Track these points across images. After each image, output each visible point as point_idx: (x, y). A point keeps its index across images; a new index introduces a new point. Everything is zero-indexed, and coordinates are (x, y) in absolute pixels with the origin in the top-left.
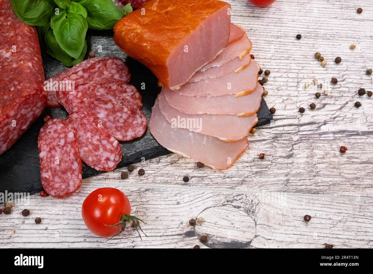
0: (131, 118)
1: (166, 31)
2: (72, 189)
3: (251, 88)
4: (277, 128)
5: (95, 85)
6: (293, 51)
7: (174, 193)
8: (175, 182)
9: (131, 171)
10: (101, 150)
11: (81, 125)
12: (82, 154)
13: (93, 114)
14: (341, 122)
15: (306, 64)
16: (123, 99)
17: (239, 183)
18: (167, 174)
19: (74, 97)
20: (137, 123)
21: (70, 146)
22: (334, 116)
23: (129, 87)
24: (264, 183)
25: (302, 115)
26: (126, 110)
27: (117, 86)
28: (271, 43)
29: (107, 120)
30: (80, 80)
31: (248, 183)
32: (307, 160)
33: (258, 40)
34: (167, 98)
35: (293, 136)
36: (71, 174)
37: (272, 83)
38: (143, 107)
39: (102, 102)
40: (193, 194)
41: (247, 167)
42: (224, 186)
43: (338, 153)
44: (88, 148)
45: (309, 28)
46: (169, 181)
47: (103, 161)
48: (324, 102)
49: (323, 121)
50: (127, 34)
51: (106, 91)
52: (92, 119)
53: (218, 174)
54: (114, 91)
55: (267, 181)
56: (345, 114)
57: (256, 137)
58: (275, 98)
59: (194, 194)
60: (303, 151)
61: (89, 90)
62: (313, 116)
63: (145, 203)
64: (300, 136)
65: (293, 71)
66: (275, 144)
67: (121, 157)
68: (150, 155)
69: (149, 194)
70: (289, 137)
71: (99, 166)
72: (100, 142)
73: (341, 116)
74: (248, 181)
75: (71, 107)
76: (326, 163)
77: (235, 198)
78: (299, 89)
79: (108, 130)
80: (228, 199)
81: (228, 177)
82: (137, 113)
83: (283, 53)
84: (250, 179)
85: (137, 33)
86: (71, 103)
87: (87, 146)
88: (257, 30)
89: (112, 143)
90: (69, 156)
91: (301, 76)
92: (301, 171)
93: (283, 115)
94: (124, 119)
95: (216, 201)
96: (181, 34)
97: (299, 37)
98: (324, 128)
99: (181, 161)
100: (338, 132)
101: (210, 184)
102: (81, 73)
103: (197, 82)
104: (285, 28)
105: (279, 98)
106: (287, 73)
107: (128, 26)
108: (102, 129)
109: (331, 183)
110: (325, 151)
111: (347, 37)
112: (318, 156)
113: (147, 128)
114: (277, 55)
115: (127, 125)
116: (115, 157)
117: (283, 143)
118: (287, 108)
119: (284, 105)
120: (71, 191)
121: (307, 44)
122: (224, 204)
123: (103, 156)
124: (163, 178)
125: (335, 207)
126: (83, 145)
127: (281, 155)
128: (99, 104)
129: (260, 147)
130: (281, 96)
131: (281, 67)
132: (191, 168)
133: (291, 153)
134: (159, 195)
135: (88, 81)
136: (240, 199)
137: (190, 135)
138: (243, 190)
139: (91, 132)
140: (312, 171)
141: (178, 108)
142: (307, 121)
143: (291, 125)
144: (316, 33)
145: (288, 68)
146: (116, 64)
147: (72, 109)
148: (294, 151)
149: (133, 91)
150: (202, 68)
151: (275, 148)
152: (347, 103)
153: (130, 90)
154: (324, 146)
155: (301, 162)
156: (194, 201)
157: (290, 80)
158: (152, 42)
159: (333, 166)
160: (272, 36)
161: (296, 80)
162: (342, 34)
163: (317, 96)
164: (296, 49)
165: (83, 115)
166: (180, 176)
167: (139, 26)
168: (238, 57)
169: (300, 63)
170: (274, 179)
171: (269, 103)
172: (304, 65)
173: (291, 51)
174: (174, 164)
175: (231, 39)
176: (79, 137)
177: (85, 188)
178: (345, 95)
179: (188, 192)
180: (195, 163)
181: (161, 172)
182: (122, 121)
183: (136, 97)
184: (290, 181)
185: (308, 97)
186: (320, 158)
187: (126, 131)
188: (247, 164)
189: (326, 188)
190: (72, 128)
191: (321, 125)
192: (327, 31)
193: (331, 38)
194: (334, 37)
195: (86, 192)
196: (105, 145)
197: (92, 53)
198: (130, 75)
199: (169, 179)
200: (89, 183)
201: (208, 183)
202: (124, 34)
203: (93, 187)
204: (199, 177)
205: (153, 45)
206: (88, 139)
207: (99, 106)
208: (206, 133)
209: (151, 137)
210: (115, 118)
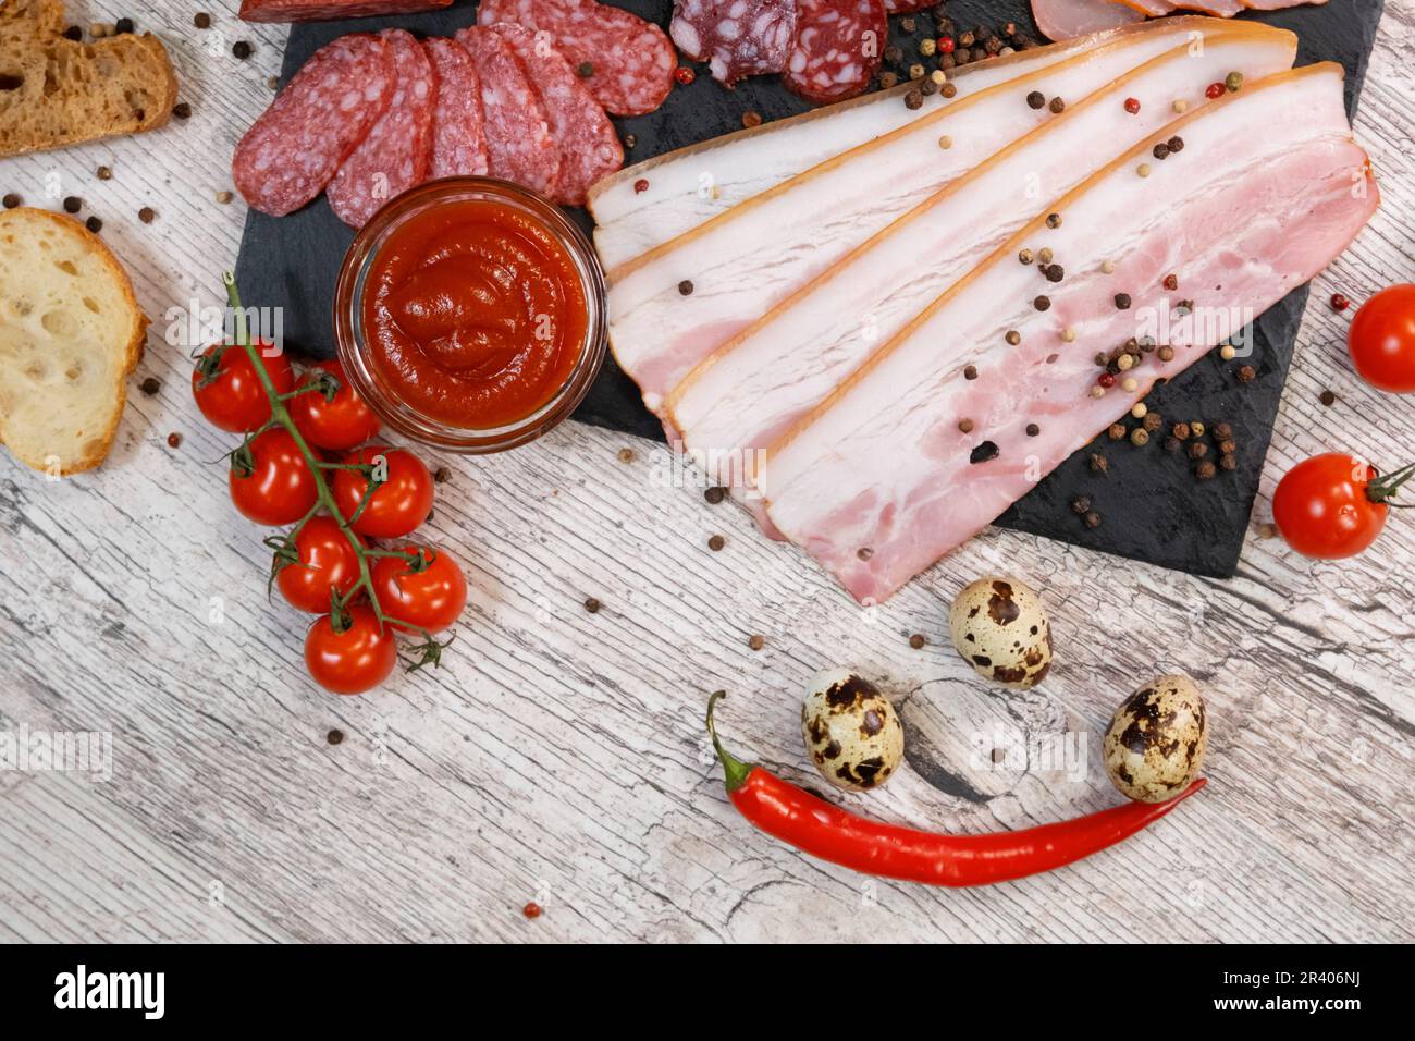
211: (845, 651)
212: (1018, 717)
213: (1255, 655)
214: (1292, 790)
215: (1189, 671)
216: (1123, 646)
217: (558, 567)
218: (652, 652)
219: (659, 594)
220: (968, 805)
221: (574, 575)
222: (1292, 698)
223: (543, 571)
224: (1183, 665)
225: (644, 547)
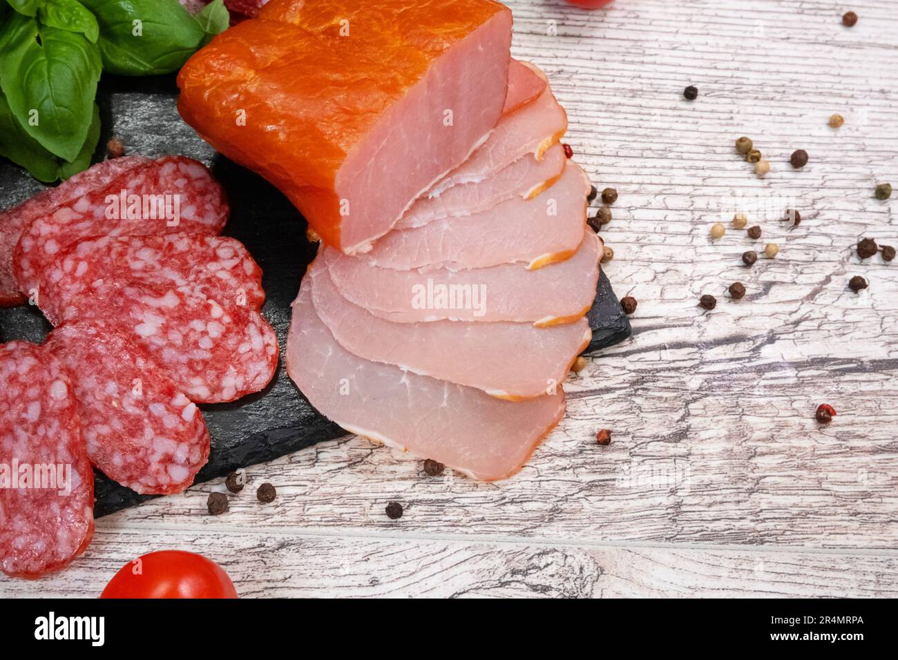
0: (231, 335)
1: (331, 88)
2: (64, 550)
3: (570, 244)
4: (644, 354)
5: (125, 239)
6: (678, 134)
7: (361, 552)
8: (364, 519)
9: (236, 489)
10: (149, 432)
11: (86, 359)
12: (93, 446)
13: (123, 327)
14: (813, 335)
15: (712, 169)
16: (209, 280)
17: (543, 517)
18: (340, 496)
19: (66, 275)
20: (251, 350)
21: (56, 423)
22: (795, 317)
23: (225, 244)
24: (611, 517)
25: (709, 316)
26: (217, 311)
27: (190, 241)
28: (615, 109)
29: (164, 343)
30: (81, 226)
31: (568, 516)
32: (729, 446)
33: (582, 101)
34: (334, 276)
35: (686, 378)
36: (63, 507)
37: (623, 224)
38: (265, 301)
39: (147, 291)
40: (415, 554)
41: (565, 469)
42: (502, 529)
43: (810, 423)
44: (111, 427)
45: (716, 68)
46: (347, 517)
47: (154, 467)
48: (766, 277)
49: (765, 333)
50: (217, 96)
51: (159, 256)
52: (120, 343)
53: (483, 494)
54: (182, 255)
55: (620, 511)
56: (824, 311)
57: (587, 381)
58: (634, 269)
59: (419, 555)
60: (716, 419)
61: (109, 255)
62: (739, 318)
63: (279, 584)
64: (706, 376)
65: (678, 190)
66: (638, 400)
67: (208, 451)
68: (290, 444)
69: (290, 557)
70: (676, 380)
71: (142, 480)
72: (146, 408)
73: (813, 316)
74: (569, 510)
75: (57, 304)
76: (780, 452)
77: (535, 561)
78: (696, 242)
79: (167, 373)
80: (513, 565)
81: (512, 502)
82: (249, 322)
83: (651, 140)
84: (575, 505)
85: (247, 93)
86: (58, 294)
87: (106, 421)
88: (576, 73)
89: (179, 412)
90: (56, 453)
91: (700, 203)
92: (714, 477)
93: (657, 317)
94: (214, 340)
95: (479, 571)
96: (376, 96)
97: (690, 94)
98: (770, 353)
99: (377, 457)
100: (807, 362)
101: (463, 522)
102: (83, 205)
103: (417, 228)
104: (652, 67)
105: (643, 268)
106: (662, 197)
107: (221, 72)
108: (150, 372)
109: (795, 511)
110: (776, 419)
111: (821, 94)
112: (757, 435)
113: (279, 364)
114: (634, 145)
115: (221, 358)
116: (190, 452)
117: (660, 398)
118: (666, 296)
119: (658, 290)
120: (63, 557)
121: (712, 111)
122: (503, 580)
123: (153, 452)
124: (328, 507)
125: (811, 581)
126: (96, 418)
127: (655, 431)
128: (140, 295)
129: (598, 410)
130: (650, 261)
131: (646, 179)
132: (407, 476)
133: (684, 425)
134: (319, 559)
135: (105, 229)
136: (547, 565)
137: (404, 384)
138: (554, 538)
139: (119, 379)
140: (742, 478)
141: (366, 305)
142: (722, 333)
143: (679, 345)
144: (735, 80)
145: (665, 180)
146: (186, 176)
147: (62, 310)
148: (691, 421)
149: (236, 255)
150: (432, 188)
151: (637, 412)
152: (828, 280)
153: (229, 252)
154: (770, 404)
155: (711, 451)
156: (420, 576)
157: (672, 216)
158: (291, 121)
159: (800, 462)
160: (618, 89)
161: (688, 216)
162: (807, 85)
163: (748, 261)
164: (683, 127)
165: (93, 331)
166: (376, 502)
167: (251, 74)
168: (531, 155)
169: (697, 168)
170: (639, 503)
171: (617, 283)
172: (707, 173)
173: (672, 134)
174: (359, 467)
175: (511, 102)
176: (84, 394)
177: (102, 543)
178: (821, 256)
179: (402, 548)
180: (419, 462)
181: (322, 490)
182: (206, 343)
183: (244, 273)
184: (683, 509)
185: (723, 265)
186: (764, 440)
187: (221, 374)
188: (564, 462)
189: (784, 525)
190: (61, 370)
191: (762, 345)
192: (766, 76)
193: (778, 96)
194: (784, 92)
195: (105, 556)
196: (160, 418)
197: (114, 144)
198: (227, 208)
199: (344, 510)
200: (115, 527)
201: (455, 518)
202: (209, 98)
203: (126, 539)
204: (431, 502)
205: (295, 129)
206: (108, 400)
207: (138, 303)
208: (449, 378)
209: (292, 391)
210: (186, 336)
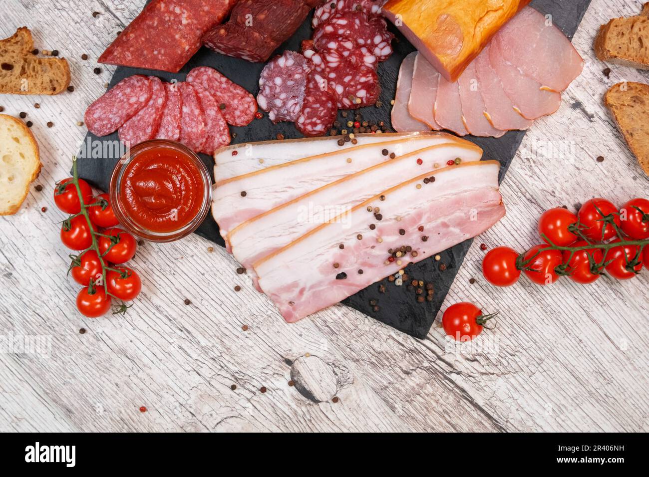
211: (278, 337)
212: (336, 374)
213: (427, 369)
214: (431, 421)
215: (402, 370)
216: (379, 356)
217: (177, 285)
218: (206, 324)
219: (213, 303)
220: (312, 403)
221: (183, 289)
222: (438, 388)
223: (172, 286)
224: (400, 367)
225: (211, 284)
